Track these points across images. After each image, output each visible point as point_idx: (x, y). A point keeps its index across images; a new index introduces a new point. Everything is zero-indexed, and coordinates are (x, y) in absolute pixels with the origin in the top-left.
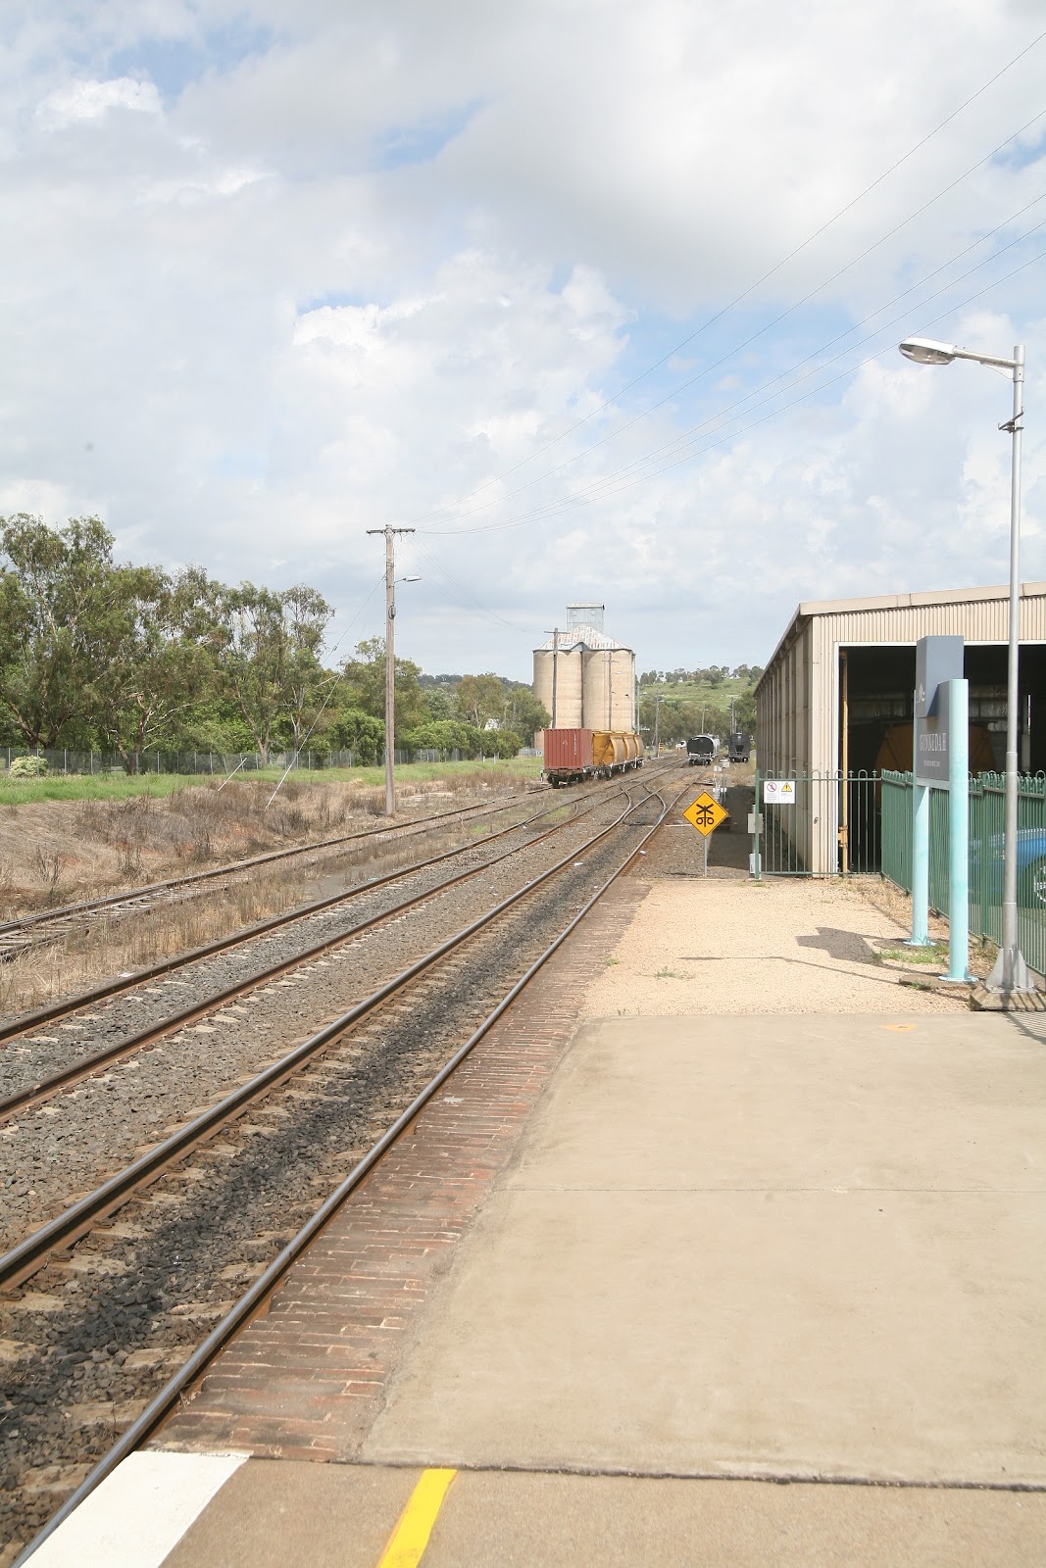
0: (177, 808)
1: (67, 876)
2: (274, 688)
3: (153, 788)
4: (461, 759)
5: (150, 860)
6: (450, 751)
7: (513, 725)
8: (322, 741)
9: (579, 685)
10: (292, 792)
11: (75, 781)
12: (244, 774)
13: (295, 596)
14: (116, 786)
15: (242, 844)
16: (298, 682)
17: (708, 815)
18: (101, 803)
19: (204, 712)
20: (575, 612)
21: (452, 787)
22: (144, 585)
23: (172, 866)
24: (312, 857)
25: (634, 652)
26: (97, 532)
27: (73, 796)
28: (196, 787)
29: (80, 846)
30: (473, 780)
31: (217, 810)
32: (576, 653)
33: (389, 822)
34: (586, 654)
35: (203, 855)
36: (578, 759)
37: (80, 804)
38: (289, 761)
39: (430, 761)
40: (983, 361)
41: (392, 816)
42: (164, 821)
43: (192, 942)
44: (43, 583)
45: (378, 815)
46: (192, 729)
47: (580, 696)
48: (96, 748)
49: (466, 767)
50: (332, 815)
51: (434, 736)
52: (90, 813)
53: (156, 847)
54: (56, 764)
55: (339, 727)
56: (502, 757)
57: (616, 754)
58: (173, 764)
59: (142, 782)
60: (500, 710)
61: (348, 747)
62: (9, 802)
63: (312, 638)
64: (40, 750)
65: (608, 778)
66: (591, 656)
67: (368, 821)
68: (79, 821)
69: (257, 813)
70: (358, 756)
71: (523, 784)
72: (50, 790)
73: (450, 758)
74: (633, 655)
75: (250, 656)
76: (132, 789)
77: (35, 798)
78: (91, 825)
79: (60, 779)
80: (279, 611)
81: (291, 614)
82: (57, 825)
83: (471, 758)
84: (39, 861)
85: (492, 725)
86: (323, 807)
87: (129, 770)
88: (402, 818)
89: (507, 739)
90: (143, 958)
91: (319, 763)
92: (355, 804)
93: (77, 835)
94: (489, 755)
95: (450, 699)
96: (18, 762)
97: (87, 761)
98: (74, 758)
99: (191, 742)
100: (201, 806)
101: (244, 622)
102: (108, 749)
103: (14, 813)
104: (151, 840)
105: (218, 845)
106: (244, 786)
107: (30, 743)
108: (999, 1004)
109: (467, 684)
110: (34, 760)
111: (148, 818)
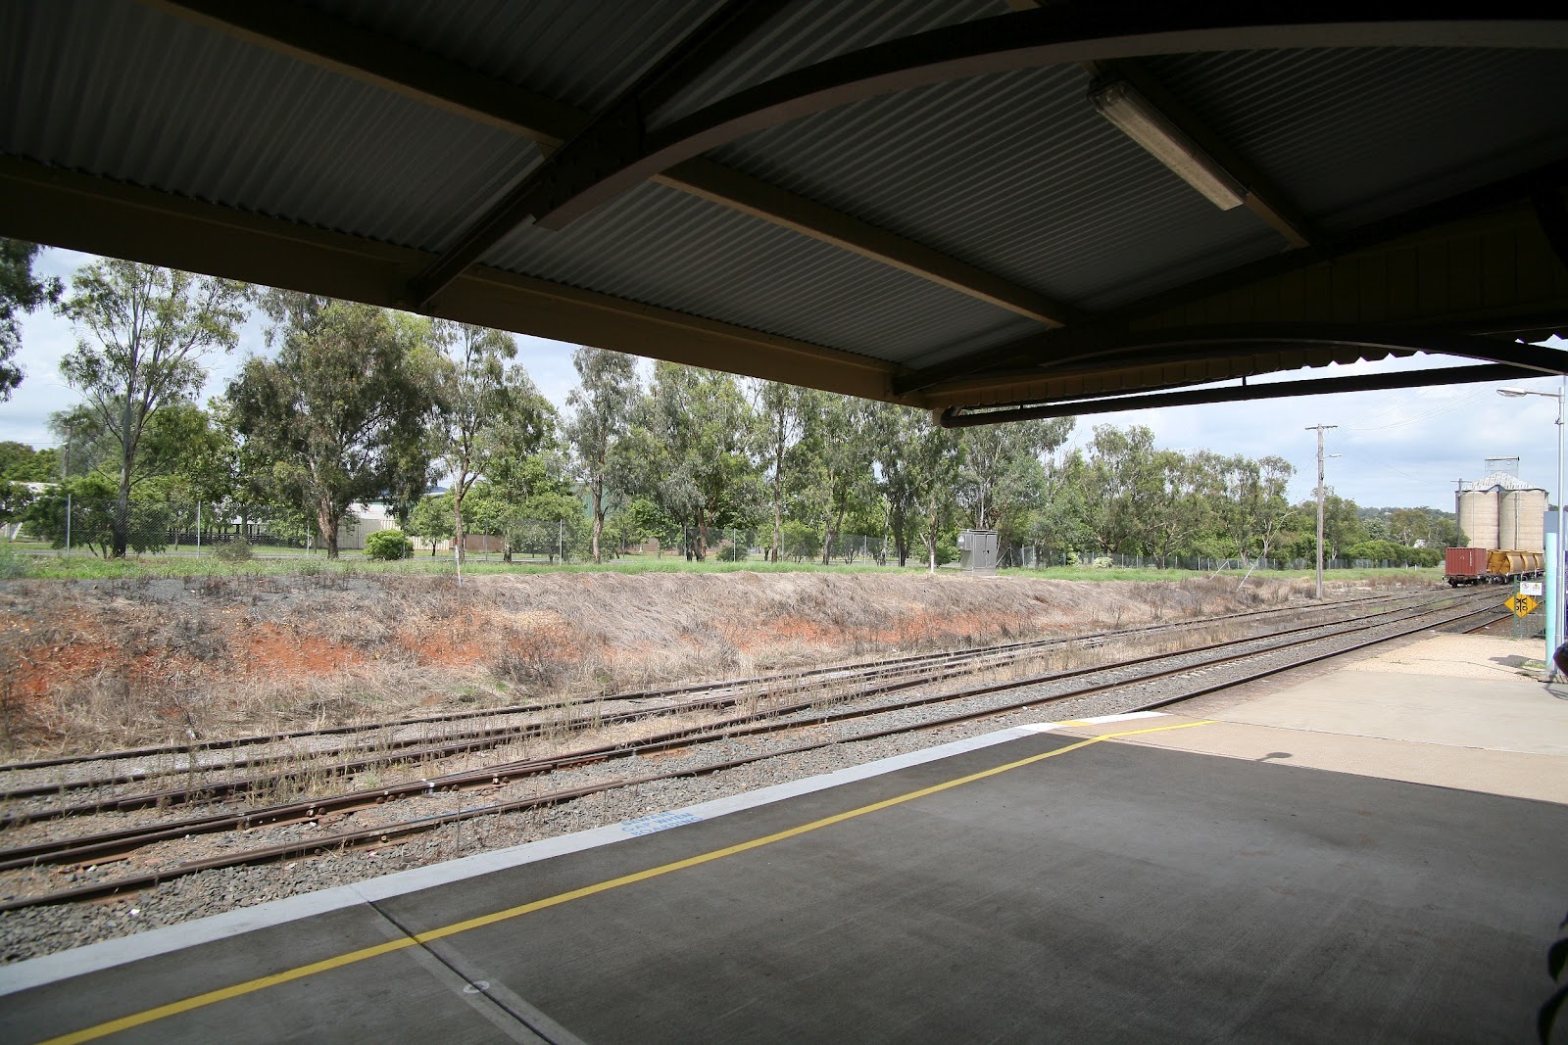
0: (1184, 588)
1: (1125, 617)
2: (1251, 519)
3: (1171, 576)
4: (1389, 566)
5: (1168, 613)
6: (1381, 561)
7: (1435, 544)
8: (1286, 552)
9: (1496, 516)
10: (1259, 583)
11: (1129, 571)
12: (1230, 571)
13: (1268, 461)
14: (1152, 574)
15: (1221, 609)
16: (1268, 517)
17: (1523, 605)
18: (1143, 583)
19: (1207, 534)
20: (1492, 463)
21: (1372, 584)
22: (1172, 462)
23: (1179, 617)
24: (1258, 617)
25: (1547, 491)
26: (1145, 433)
27: (1128, 579)
28: (1197, 577)
29: (1131, 603)
30: (1389, 582)
31: (1207, 590)
32: (1493, 493)
33: (1316, 602)
34: (1502, 493)
35: (1197, 613)
36: (1473, 569)
37: (1132, 583)
38: (1260, 564)
39: (1365, 567)
40: (1542, 395)
41: (1320, 599)
42: (1176, 594)
43: (1184, 647)
44: (1114, 460)
45: (1311, 598)
46: (1196, 544)
47: (1496, 523)
48: (1141, 553)
49: (1389, 572)
50: (1280, 596)
51: (1368, 551)
52: (1137, 587)
53: (1171, 607)
54: (1117, 562)
55: (1298, 545)
56: (1424, 565)
57: (1512, 566)
58: (1184, 564)
59: (1165, 573)
60: (1426, 534)
61: (1303, 556)
62: (1096, 580)
63: (1279, 488)
64: (1109, 554)
65: (1503, 583)
66: (1506, 495)
67: (1303, 601)
68: (1131, 590)
69: (1231, 593)
70: (1309, 562)
71: (1430, 585)
72: (1117, 575)
73: (1380, 566)
74: (1547, 494)
75: (1237, 498)
76: (1159, 576)
77: (1109, 578)
78: (1137, 593)
79: (1120, 570)
80: (1257, 473)
81: (1264, 473)
82: (1119, 592)
83: (1397, 565)
84: (1111, 609)
85: (1419, 544)
86: (1276, 592)
87: (1159, 566)
88: (1327, 600)
89: (1429, 554)
90: (1161, 651)
91: (1281, 566)
92: (1297, 591)
93: (1130, 598)
94: (1411, 565)
95: (1386, 526)
96: (1098, 560)
97: (1135, 561)
98: (1128, 560)
99: (1196, 552)
100: (1198, 587)
101: (1233, 479)
102: (1147, 554)
103: (1099, 586)
104: (1169, 603)
105: (1207, 608)
106: (1228, 578)
107: (1105, 549)
108: (1548, 679)
109: (1398, 515)
110: (1106, 560)
111: (1168, 592)
